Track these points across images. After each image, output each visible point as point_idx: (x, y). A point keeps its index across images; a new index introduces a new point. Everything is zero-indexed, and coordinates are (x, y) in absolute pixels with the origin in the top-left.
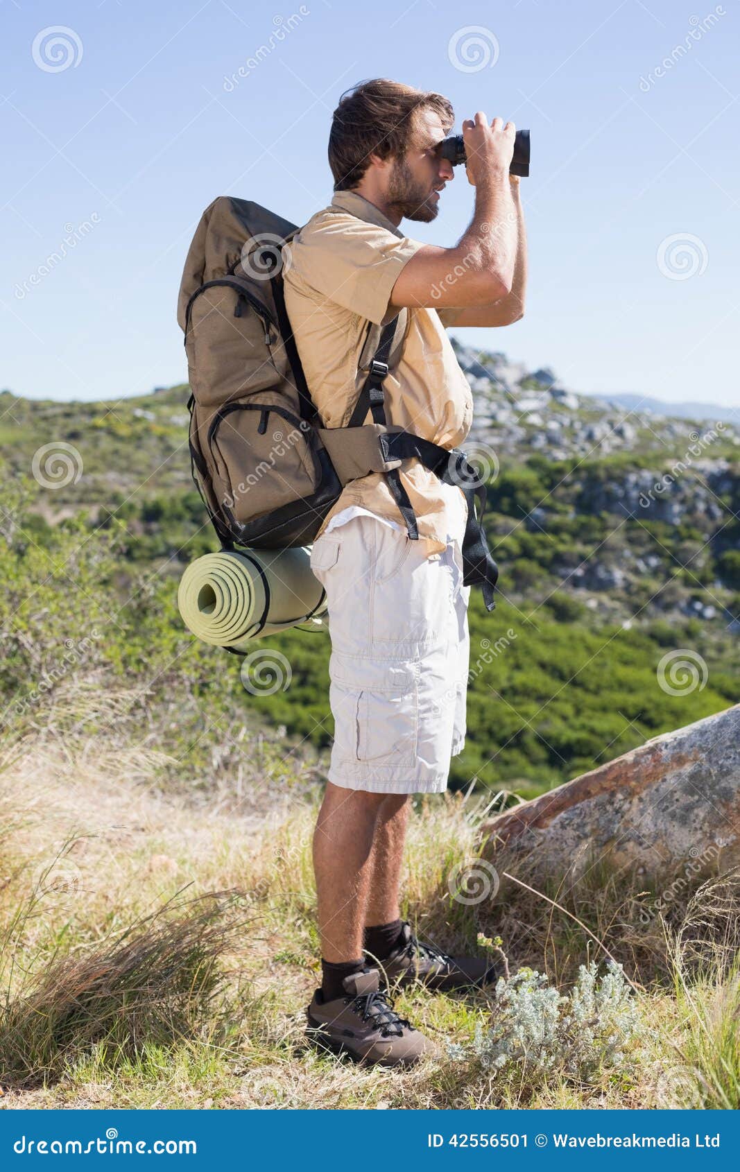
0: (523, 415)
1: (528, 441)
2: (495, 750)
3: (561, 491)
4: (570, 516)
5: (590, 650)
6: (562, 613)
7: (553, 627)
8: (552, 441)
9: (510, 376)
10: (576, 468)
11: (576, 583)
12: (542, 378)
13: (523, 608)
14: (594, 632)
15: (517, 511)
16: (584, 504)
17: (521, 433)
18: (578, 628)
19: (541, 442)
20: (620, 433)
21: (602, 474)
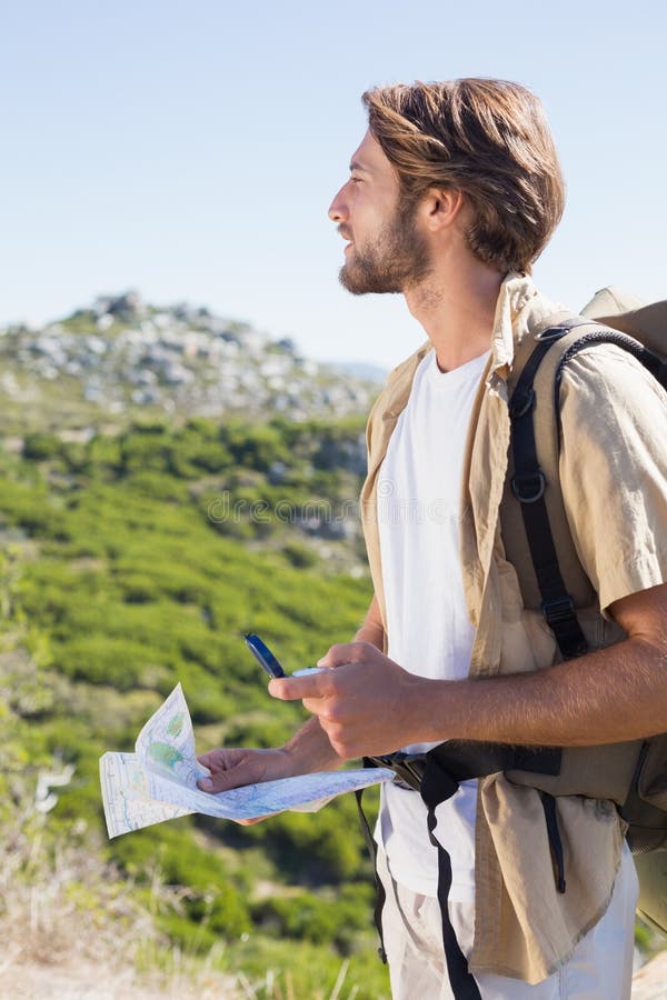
0: (266, 379)
1: (269, 404)
2: (234, 685)
3: (299, 449)
4: (307, 472)
5: (322, 595)
6: (298, 560)
7: (290, 574)
8: (293, 403)
9: (255, 342)
10: (314, 429)
11: (311, 533)
12: (284, 346)
13: (263, 555)
14: (328, 578)
15: (260, 467)
16: (321, 462)
17: (263, 395)
18: (312, 575)
19: (282, 404)
20: (353, 397)
21: (336, 435)
